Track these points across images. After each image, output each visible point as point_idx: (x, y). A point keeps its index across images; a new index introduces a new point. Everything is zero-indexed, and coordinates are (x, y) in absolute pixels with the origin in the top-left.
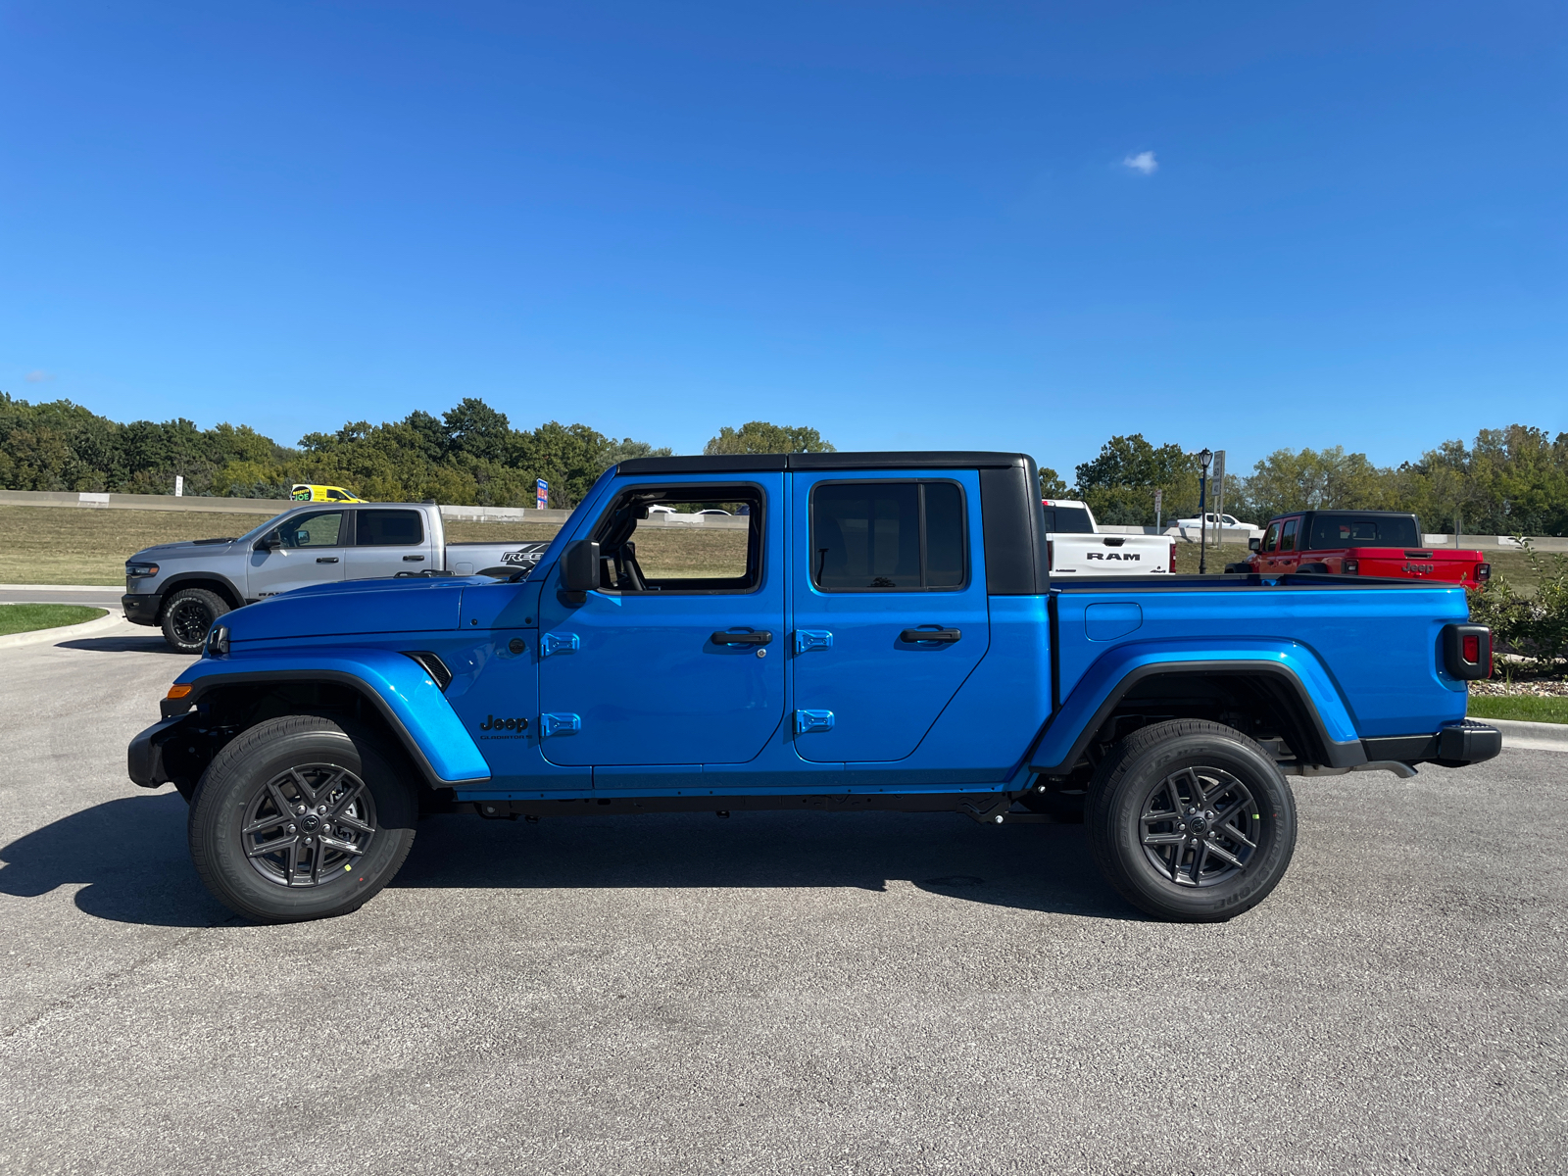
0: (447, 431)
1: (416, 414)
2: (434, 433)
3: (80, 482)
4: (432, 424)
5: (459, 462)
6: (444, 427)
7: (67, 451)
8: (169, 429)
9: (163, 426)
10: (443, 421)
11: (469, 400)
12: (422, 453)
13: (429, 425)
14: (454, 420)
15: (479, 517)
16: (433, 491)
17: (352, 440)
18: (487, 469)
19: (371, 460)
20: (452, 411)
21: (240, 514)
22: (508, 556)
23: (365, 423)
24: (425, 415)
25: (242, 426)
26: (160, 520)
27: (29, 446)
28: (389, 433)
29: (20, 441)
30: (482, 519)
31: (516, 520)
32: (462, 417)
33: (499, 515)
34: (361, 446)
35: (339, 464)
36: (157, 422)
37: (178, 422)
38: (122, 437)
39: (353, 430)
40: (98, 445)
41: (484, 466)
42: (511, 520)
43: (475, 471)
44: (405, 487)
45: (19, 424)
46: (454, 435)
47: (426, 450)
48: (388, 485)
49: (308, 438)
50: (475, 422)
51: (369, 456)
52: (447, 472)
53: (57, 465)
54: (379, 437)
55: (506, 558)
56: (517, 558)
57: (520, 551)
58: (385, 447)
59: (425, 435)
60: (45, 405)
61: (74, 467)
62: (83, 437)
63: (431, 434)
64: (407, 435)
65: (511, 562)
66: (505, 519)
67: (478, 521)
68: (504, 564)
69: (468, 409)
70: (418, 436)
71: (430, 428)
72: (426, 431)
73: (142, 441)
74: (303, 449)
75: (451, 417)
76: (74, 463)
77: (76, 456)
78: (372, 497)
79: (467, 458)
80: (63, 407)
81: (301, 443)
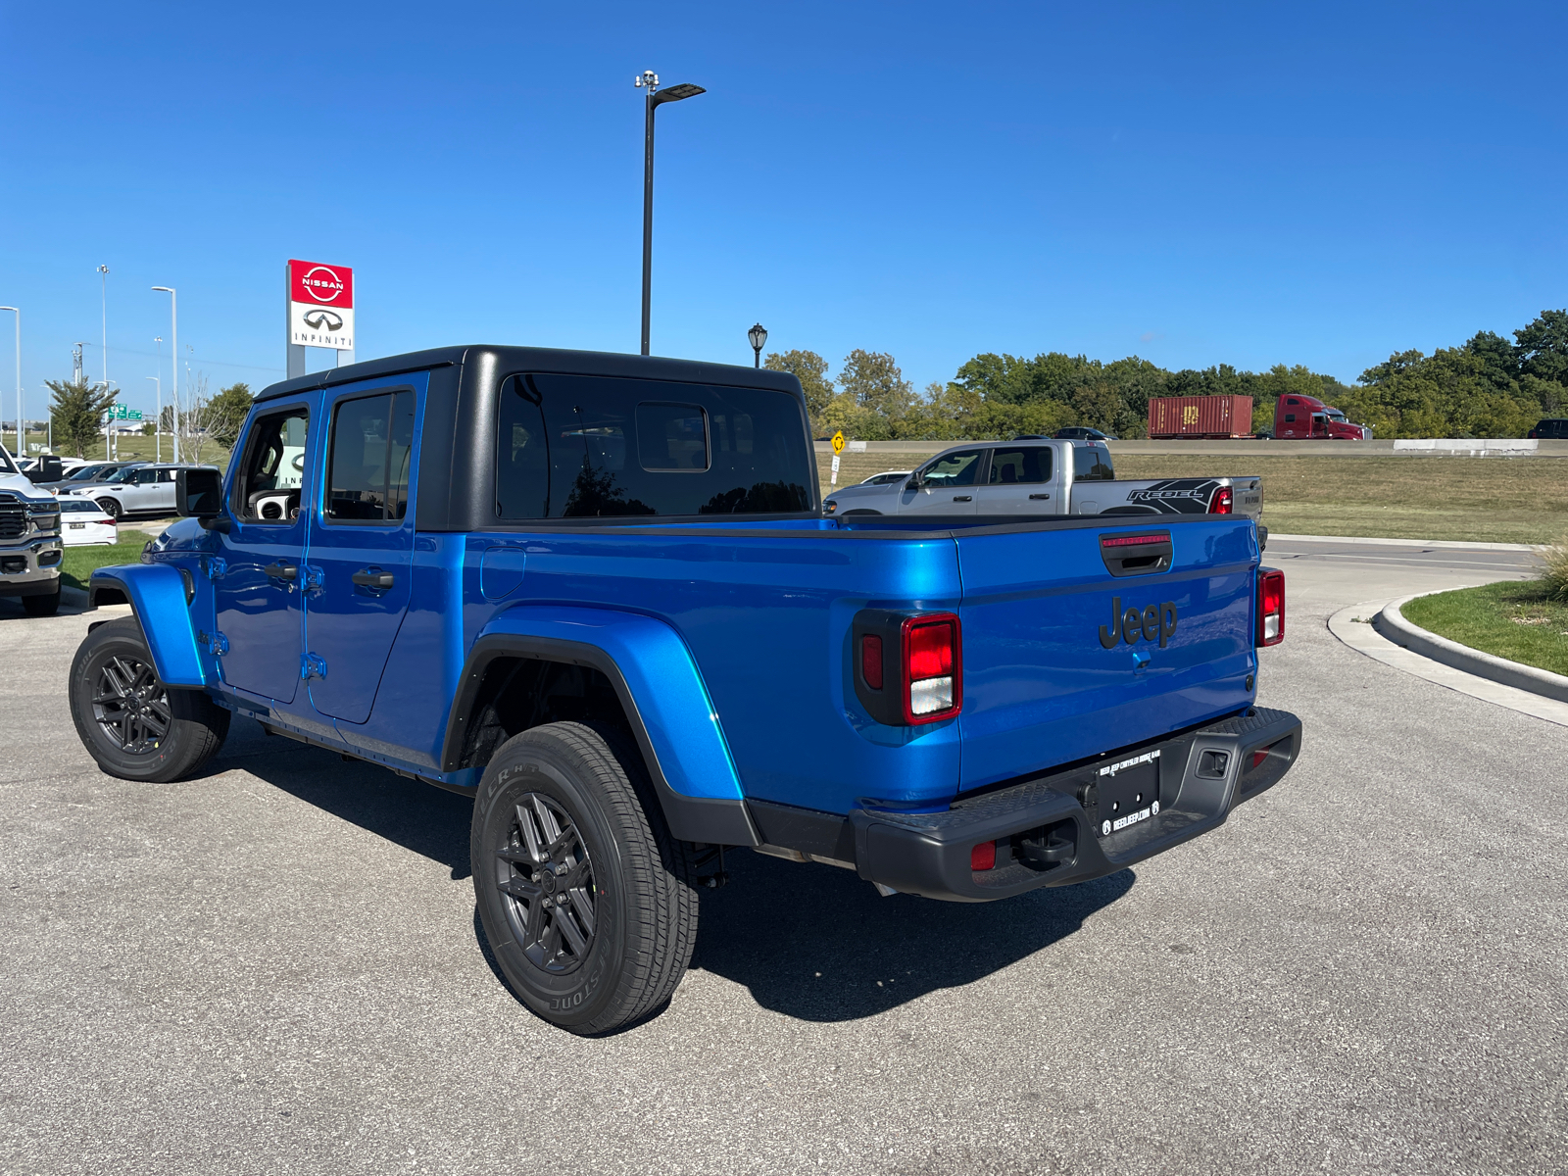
0: (1518, 352)
1: (1480, 336)
2: (1501, 355)
3: (1128, 431)
4: (1499, 345)
5: (1522, 388)
6: (1515, 348)
7: (1121, 402)
8: (1208, 375)
9: (1204, 373)
10: (1514, 342)
11: (1550, 313)
12: (1485, 381)
13: (1494, 347)
14: (1528, 338)
15: (1478, 451)
16: (1483, 423)
17: (1399, 372)
18: (1558, 394)
19: (1418, 391)
20: (1527, 328)
21: (1216, 456)
22: (1135, 494)
23: (1415, 351)
24: (1492, 335)
25: (1297, 366)
26: (1143, 463)
27: (1090, 401)
28: (1443, 360)
29: (1083, 397)
30: (1482, 453)
31: (1526, 453)
32: (1538, 334)
33: (1505, 448)
34: (1408, 378)
35: (1381, 398)
36: (1198, 370)
37: (1218, 369)
38: (1168, 386)
39: (1400, 361)
40: (1147, 396)
41: (1554, 391)
42: (1520, 453)
43: (1542, 397)
44: (1451, 420)
45: (1085, 382)
46: (1529, 356)
47: (1489, 376)
48: (1428, 418)
49: (1368, 373)
50: (1556, 338)
51: (1416, 387)
52: (1507, 400)
53: (1110, 417)
54: (1430, 365)
55: (1133, 497)
56: (1144, 496)
57: (1148, 489)
58: (1437, 376)
59: (1489, 360)
60: (1118, 362)
61: (1126, 417)
62: (1134, 390)
63: (1497, 357)
64: (1464, 361)
65: (1138, 501)
66: (1513, 453)
67: (1477, 456)
68: (1130, 504)
69: (1548, 323)
70: (1479, 362)
71: (1496, 351)
72: (1491, 354)
73: (1185, 389)
74: (1360, 384)
75: (1523, 334)
76: (1125, 414)
77: (1128, 408)
78: (1408, 433)
79: (1533, 383)
80: (1132, 363)
81: (1361, 379)
